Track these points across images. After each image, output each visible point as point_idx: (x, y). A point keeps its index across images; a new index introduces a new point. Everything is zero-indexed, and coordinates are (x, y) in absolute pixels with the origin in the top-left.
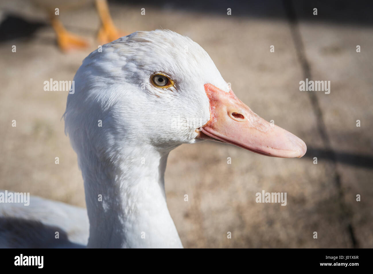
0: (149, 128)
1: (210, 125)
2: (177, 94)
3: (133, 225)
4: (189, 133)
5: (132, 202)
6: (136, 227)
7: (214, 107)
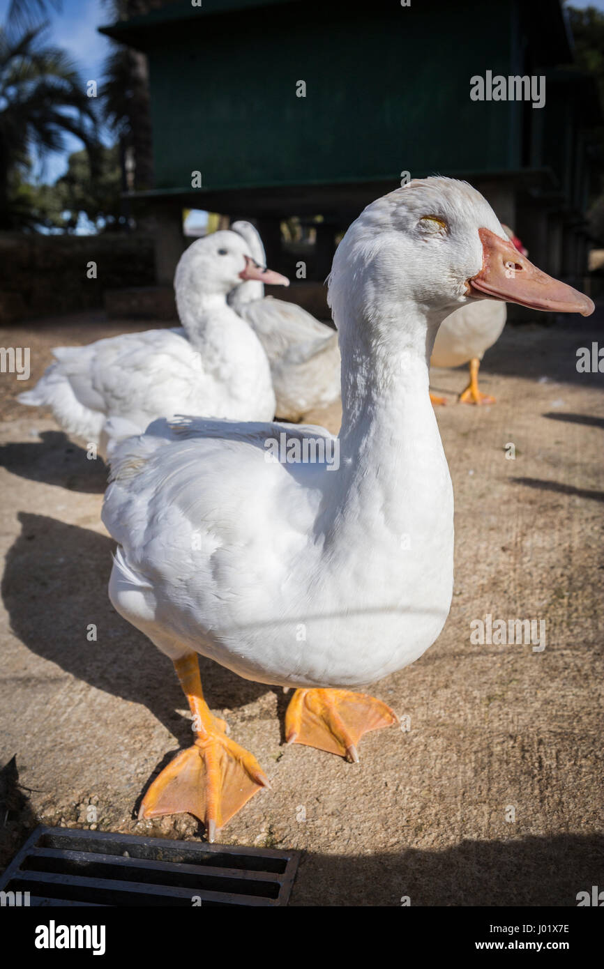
0: (412, 277)
1: (482, 276)
2: (447, 239)
3: (386, 401)
4: (457, 285)
5: (388, 374)
6: (390, 403)
7: (488, 255)
